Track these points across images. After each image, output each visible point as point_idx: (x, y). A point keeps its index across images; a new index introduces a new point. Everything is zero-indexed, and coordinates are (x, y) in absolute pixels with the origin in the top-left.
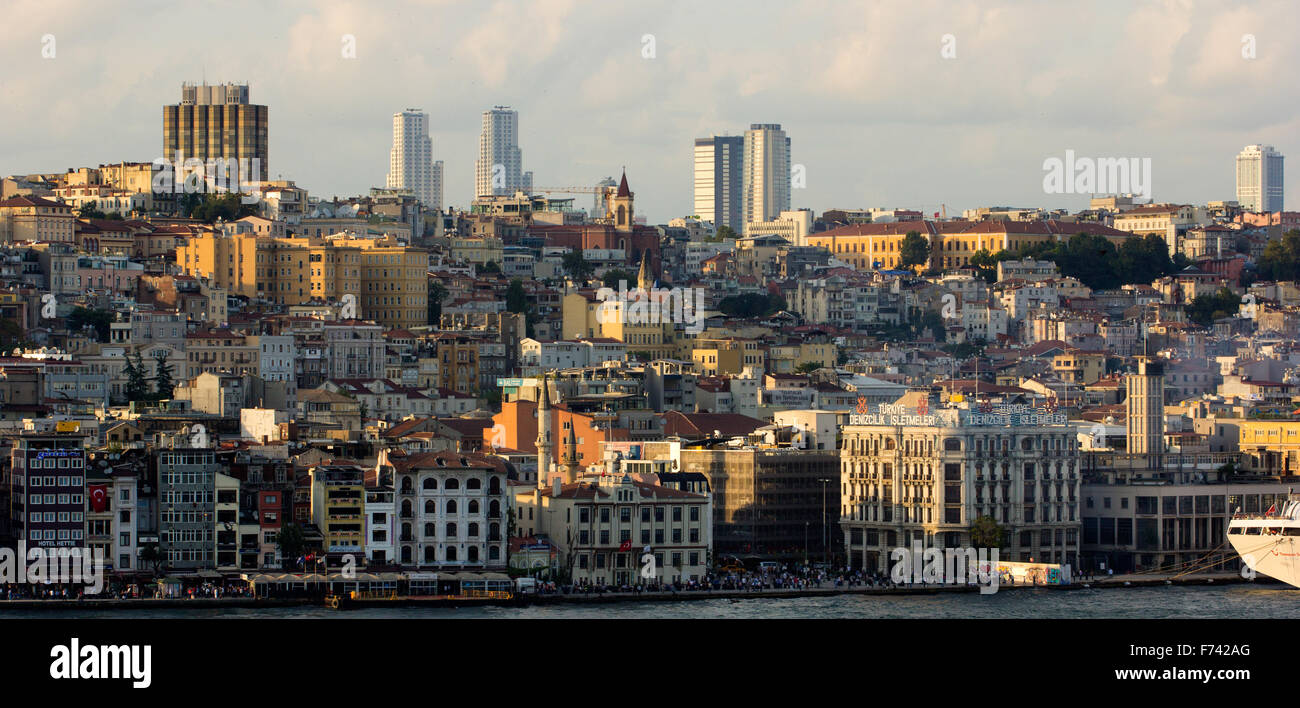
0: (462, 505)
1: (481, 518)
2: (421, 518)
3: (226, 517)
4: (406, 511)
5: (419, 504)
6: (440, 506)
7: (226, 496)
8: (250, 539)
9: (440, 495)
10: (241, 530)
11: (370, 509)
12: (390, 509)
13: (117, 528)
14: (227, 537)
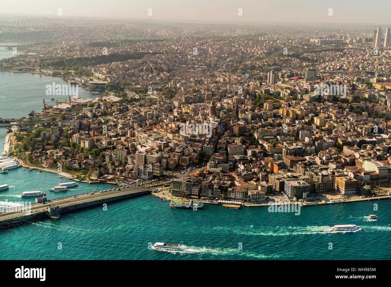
0: (240, 194)
1: (242, 195)
2: (236, 195)
3: (219, 193)
4: (235, 194)
5: (236, 194)
6: (238, 194)
7: (219, 191)
8: (221, 195)
9: (238, 193)
10: (220, 194)
11: (232, 194)
12: (234, 194)
13: (209, 193)
14: (219, 195)
